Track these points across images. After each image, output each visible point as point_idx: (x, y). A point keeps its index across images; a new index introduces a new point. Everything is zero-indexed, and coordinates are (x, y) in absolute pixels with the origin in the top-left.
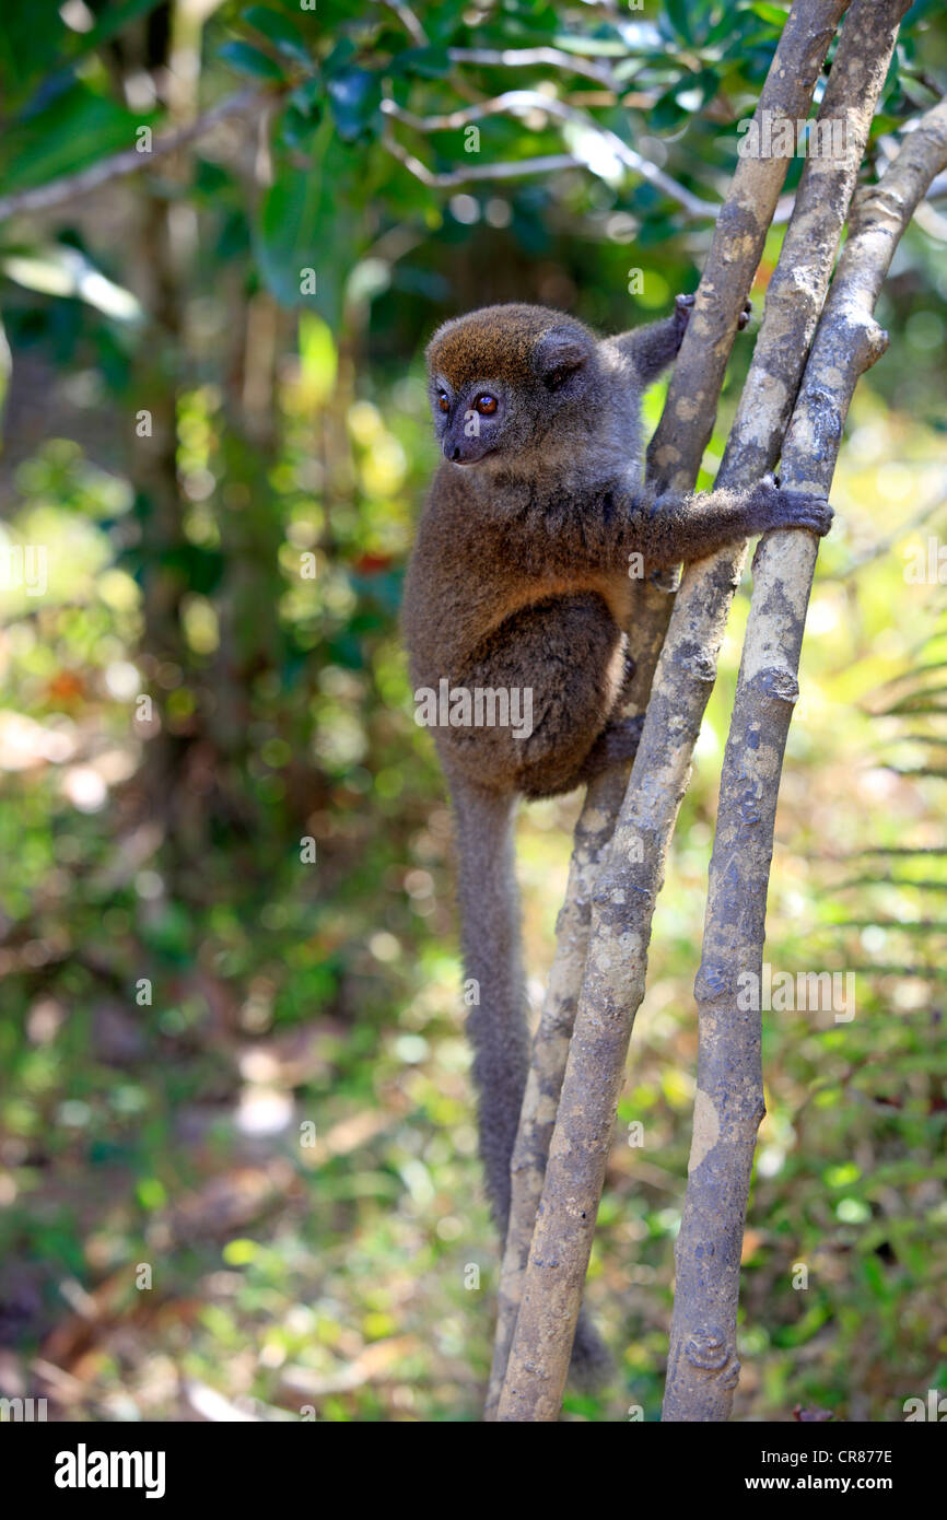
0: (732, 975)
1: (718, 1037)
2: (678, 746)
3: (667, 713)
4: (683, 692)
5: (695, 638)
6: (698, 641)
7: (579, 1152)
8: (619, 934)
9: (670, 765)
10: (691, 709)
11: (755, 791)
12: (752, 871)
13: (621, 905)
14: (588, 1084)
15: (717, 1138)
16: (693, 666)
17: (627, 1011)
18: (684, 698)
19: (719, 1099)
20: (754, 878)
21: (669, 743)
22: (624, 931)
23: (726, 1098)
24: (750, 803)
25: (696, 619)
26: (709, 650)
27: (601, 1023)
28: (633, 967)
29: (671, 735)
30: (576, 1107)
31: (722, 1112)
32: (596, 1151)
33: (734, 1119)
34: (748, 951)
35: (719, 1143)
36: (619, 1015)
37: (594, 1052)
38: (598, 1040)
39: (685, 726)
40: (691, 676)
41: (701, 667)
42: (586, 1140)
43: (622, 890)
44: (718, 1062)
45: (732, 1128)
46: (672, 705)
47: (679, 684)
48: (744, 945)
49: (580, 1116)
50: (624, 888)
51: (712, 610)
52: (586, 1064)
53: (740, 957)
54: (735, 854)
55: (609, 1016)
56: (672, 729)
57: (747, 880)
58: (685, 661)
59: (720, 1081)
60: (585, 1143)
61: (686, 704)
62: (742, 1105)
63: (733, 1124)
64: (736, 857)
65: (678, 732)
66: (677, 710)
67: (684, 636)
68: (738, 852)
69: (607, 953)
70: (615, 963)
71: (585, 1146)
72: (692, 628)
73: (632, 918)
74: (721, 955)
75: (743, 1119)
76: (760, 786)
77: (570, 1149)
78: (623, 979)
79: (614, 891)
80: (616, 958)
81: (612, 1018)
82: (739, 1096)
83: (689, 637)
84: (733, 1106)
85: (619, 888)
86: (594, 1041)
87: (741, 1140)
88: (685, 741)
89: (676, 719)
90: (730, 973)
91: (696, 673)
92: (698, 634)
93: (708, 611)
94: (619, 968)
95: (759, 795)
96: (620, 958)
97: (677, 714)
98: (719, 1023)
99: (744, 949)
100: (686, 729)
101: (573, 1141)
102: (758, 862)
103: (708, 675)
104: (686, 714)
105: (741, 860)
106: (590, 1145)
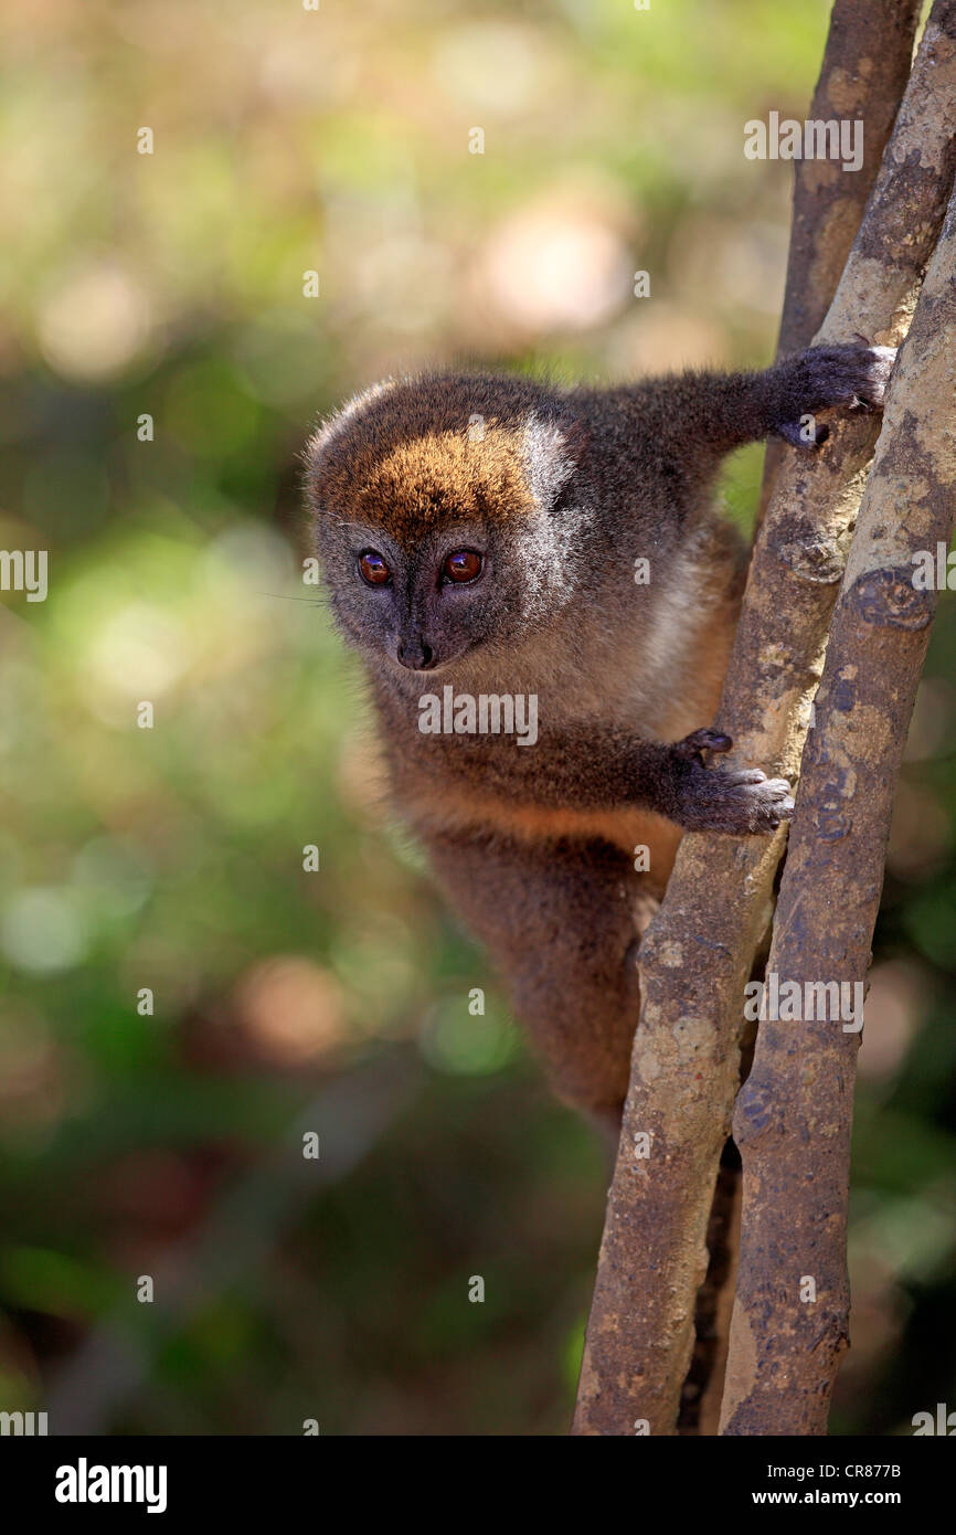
0: (788, 1101)
1: (761, 1207)
2: (776, 696)
3: (757, 639)
4: (782, 603)
5: (803, 509)
6: (809, 513)
7: (612, 1395)
8: (673, 1020)
9: (761, 729)
10: (797, 631)
11: (842, 785)
12: (831, 923)
13: (677, 969)
14: (625, 1278)
15: (753, 1382)
16: (795, 559)
17: (691, 1153)
18: (785, 613)
19: (758, 1314)
20: (835, 933)
21: (759, 692)
22: (680, 1015)
23: (770, 1311)
24: (832, 806)
25: (806, 477)
26: (828, 529)
27: (644, 1172)
28: (699, 1076)
29: (763, 677)
30: (606, 1317)
31: (760, 1337)
32: (641, 1394)
33: (781, 1350)
34: (819, 1059)
35: (756, 1390)
36: (674, 1159)
37: (633, 1222)
38: (640, 1202)
39: (787, 661)
40: (793, 577)
41: (810, 560)
42: (623, 1375)
43: (678, 944)
44: (760, 1250)
45: (776, 1365)
46: (765, 625)
47: (775, 589)
48: (812, 1049)
49: (612, 1332)
50: (682, 940)
51: (834, 460)
52: (621, 1243)
53: (803, 1070)
54: (805, 892)
55: (658, 1161)
56: (765, 667)
57: (821, 937)
58: (784, 549)
59: (759, 1284)
60: (622, 1381)
61: (788, 623)
62: (796, 1325)
63: (781, 1359)
64: (805, 898)
65: (775, 671)
66: (774, 633)
67: (786, 506)
68: (810, 890)
69: (654, 1051)
70: (666, 1070)
71: (622, 1384)
72: (799, 492)
73: (694, 993)
74: (772, 1065)
75: (797, 1352)
76: (852, 776)
77: (599, 1391)
78: (679, 1097)
79: (667, 944)
80: (668, 1060)
81: (662, 1163)
82: (791, 1311)
83: (793, 507)
84: (781, 1327)
85: (674, 940)
86: (633, 1203)
87: (792, 1388)
88: (789, 687)
89: (772, 649)
90: (783, 1096)
91: (801, 571)
92: (810, 502)
93: (827, 461)
94: (673, 1078)
95: (848, 792)
96: (672, 1060)
97: (773, 641)
98: (763, 1182)
99: (810, 1055)
100: (790, 667)
101: (602, 1375)
102: (843, 908)
103: (824, 574)
104: (788, 640)
105: (813, 903)
106: (630, 1384)
